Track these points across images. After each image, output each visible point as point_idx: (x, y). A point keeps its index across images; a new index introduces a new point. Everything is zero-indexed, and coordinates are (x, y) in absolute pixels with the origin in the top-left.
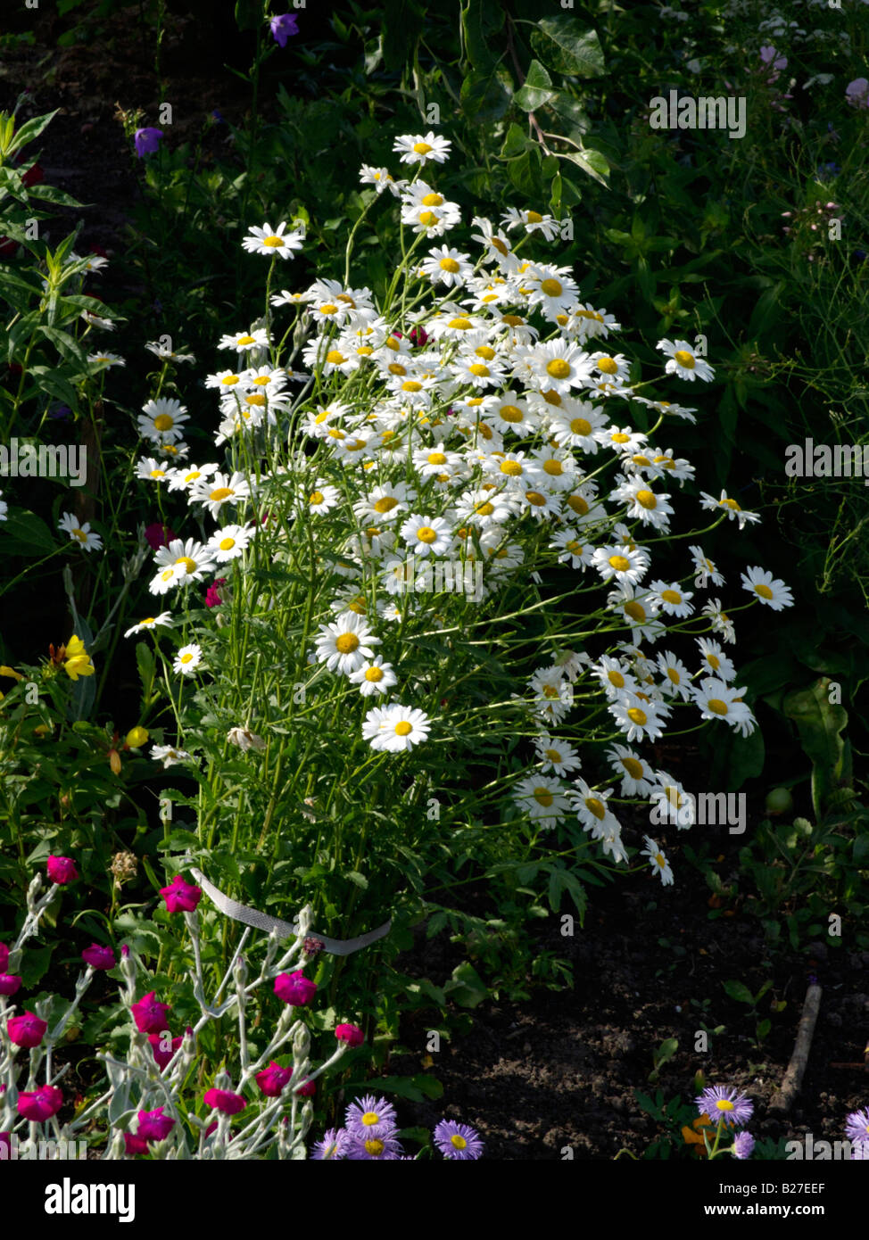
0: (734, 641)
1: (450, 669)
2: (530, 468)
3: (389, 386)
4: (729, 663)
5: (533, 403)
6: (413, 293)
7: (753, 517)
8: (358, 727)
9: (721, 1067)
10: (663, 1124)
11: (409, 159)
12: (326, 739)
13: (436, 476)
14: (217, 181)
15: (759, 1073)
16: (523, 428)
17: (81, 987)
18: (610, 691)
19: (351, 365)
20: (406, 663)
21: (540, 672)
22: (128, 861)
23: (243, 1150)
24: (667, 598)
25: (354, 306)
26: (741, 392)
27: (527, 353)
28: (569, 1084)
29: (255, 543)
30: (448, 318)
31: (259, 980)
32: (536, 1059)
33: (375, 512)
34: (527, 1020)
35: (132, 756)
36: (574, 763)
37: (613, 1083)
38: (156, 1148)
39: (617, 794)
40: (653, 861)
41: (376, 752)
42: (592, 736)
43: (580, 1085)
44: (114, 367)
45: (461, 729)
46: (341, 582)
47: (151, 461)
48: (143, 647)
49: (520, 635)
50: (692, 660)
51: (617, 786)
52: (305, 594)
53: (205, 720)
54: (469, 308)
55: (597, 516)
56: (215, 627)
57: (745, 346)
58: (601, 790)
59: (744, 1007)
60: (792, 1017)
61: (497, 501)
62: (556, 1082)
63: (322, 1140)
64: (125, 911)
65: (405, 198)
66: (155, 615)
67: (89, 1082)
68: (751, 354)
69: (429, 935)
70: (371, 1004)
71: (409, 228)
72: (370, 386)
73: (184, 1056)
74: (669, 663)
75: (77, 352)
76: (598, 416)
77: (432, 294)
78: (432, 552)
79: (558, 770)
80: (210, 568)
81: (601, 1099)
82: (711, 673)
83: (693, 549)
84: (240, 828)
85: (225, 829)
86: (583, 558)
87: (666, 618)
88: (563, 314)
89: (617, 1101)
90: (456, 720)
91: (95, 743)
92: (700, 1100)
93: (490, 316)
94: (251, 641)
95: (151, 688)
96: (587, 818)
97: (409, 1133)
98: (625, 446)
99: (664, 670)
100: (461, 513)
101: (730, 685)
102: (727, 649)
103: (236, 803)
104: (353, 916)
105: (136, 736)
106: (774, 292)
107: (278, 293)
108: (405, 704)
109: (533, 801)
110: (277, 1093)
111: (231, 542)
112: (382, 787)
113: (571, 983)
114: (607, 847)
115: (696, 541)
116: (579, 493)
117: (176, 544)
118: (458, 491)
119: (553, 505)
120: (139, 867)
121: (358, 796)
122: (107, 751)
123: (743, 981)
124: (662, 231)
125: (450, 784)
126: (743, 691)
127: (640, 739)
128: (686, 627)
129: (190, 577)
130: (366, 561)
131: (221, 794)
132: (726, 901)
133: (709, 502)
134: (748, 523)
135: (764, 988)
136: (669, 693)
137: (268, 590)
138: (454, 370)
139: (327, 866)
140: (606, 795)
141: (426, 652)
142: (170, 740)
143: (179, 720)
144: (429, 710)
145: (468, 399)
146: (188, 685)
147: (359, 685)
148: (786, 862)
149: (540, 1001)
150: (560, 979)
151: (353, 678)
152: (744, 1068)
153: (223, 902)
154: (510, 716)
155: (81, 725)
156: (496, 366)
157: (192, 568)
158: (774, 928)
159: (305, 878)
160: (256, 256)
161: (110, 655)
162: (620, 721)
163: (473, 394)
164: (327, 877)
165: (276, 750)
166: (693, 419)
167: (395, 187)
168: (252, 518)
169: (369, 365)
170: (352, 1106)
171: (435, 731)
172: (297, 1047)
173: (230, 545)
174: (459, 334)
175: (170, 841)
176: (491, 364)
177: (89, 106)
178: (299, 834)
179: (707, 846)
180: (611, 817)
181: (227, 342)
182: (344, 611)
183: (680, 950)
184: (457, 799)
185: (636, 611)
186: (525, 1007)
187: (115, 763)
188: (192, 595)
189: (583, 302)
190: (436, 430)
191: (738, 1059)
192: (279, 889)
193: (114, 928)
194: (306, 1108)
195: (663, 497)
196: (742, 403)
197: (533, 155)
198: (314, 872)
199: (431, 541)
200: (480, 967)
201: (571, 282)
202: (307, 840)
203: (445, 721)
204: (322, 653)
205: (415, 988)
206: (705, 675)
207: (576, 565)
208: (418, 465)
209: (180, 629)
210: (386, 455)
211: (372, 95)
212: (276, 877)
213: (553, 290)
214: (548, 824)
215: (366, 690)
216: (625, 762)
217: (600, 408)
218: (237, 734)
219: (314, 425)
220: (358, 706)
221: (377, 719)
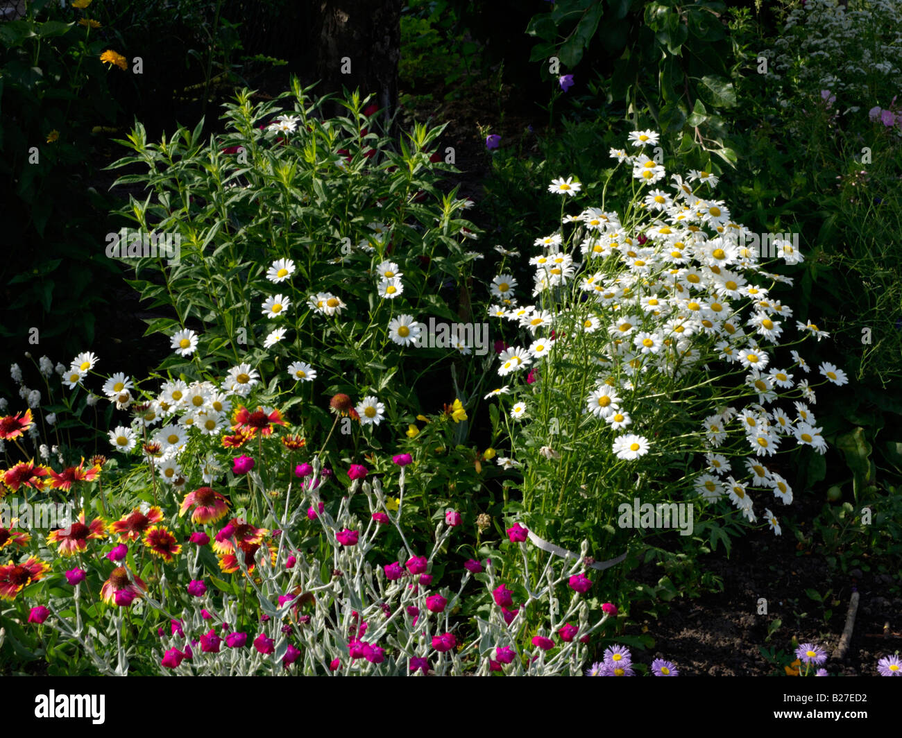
0: (815, 402)
1: (659, 417)
2: (704, 307)
3: (627, 264)
4: (812, 415)
5: (705, 273)
6: (638, 215)
7: (826, 334)
8: (610, 447)
9: (805, 635)
10: (774, 665)
11: (636, 144)
12: (592, 454)
13: (653, 312)
14: (530, 165)
15: (826, 639)
16: (699, 286)
17: (464, 582)
18: (748, 428)
19: (607, 253)
20: (635, 412)
21: (709, 418)
22: (486, 519)
23: (551, 670)
24: (781, 378)
25: (608, 221)
26: (814, 272)
27: (702, 246)
28: (722, 643)
29: (554, 348)
30: (658, 229)
31: (560, 579)
32: (704, 629)
33: (619, 331)
34: (699, 608)
35: (487, 464)
36: (728, 467)
37: (746, 643)
38: (506, 667)
39: (750, 485)
40: (770, 522)
41: (620, 460)
42: (737, 453)
43: (728, 643)
44: (478, 259)
45: (667, 448)
46: (600, 369)
47: (497, 307)
48: (493, 406)
49: (698, 398)
50: (792, 414)
51: (751, 481)
52: (581, 376)
53: (527, 443)
54: (670, 224)
55: (740, 334)
56: (532, 394)
57: (817, 248)
58: (742, 483)
59: (816, 603)
60: (843, 609)
61: (686, 325)
62: (715, 641)
63: (591, 668)
64: (484, 545)
65: (636, 164)
66: (500, 387)
67: (465, 636)
68: (819, 252)
69: (646, 561)
70: (617, 596)
71: (637, 180)
72: (617, 265)
73: (520, 619)
74: (779, 414)
75: (459, 249)
76: (741, 280)
77: (649, 216)
78: (651, 352)
79: (718, 471)
80: (529, 362)
81: (739, 651)
82: (802, 419)
83: (793, 352)
84: (546, 501)
85: (538, 502)
86: (733, 357)
87: (778, 389)
88: (720, 226)
89: (749, 652)
90: (663, 444)
91: (467, 457)
92: (797, 651)
93: (681, 227)
94: (552, 401)
95: (497, 428)
96: (735, 498)
97: (638, 666)
98: (756, 296)
99: (776, 418)
100: (667, 331)
101: (813, 427)
102: (811, 407)
103: (544, 488)
104: (607, 549)
105: (489, 453)
106: (831, 219)
107: (565, 216)
108: (636, 434)
109: (704, 488)
110: (570, 640)
111: (542, 348)
112: (623, 480)
113: (722, 589)
114: (745, 513)
115: (794, 348)
116: (730, 322)
117: (511, 349)
118: (664, 320)
119: (717, 327)
120: (491, 522)
121: (610, 484)
122: (474, 461)
123: (816, 589)
124: (770, 187)
125: (658, 479)
126: (821, 429)
127: (764, 454)
128: (789, 395)
129: (518, 367)
130: (615, 357)
131: (536, 483)
132: (806, 546)
133: (801, 327)
134: (823, 337)
135: (828, 593)
136: (779, 430)
137: (562, 373)
138: (662, 255)
139: (593, 522)
140: (744, 486)
141: (646, 407)
142: (507, 455)
143: (513, 444)
144: (649, 438)
145: (670, 270)
146: (518, 426)
147: (610, 424)
148: (839, 526)
149: (706, 598)
150: (717, 587)
151: (608, 420)
152: (818, 635)
153: (536, 540)
154: (692, 442)
155: (460, 447)
156: (684, 252)
157: (520, 362)
158: (833, 561)
159: (581, 528)
160: (556, 195)
161: (475, 411)
162: (753, 444)
163: (672, 268)
164: (594, 528)
165: (565, 460)
166: (791, 284)
167: (629, 160)
168: (553, 335)
169: (616, 253)
170: (607, 650)
171: (652, 449)
172: (581, 615)
173: (542, 349)
174: (665, 236)
175: (508, 507)
176: (682, 252)
177: (461, 131)
178: (578, 505)
179: (796, 516)
180: (747, 497)
181: (539, 242)
182: (603, 384)
183: (781, 573)
184: (663, 487)
185: (761, 385)
186: (698, 601)
187: (478, 467)
188: (519, 378)
189: (731, 220)
190: (652, 288)
191: (815, 631)
192: (567, 534)
193: (478, 554)
194: (584, 649)
195: (777, 323)
196: (815, 278)
197: (696, 150)
198: (586, 524)
199: (652, 345)
200: (673, 579)
201: (725, 209)
202: (582, 508)
203: (657, 444)
204: (591, 407)
205: (640, 588)
206: (799, 421)
207: (729, 360)
208: (643, 305)
209: (512, 396)
210: (626, 301)
211: (610, 123)
212: (565, 528)
213: (716, 213)
214: (713, 501)
215: (614, 426)
216: (755, 468)
217: (742, 276)
218: (545, 450)
219: (587, 285)
220: (609, 436)
221: (620, 441)
